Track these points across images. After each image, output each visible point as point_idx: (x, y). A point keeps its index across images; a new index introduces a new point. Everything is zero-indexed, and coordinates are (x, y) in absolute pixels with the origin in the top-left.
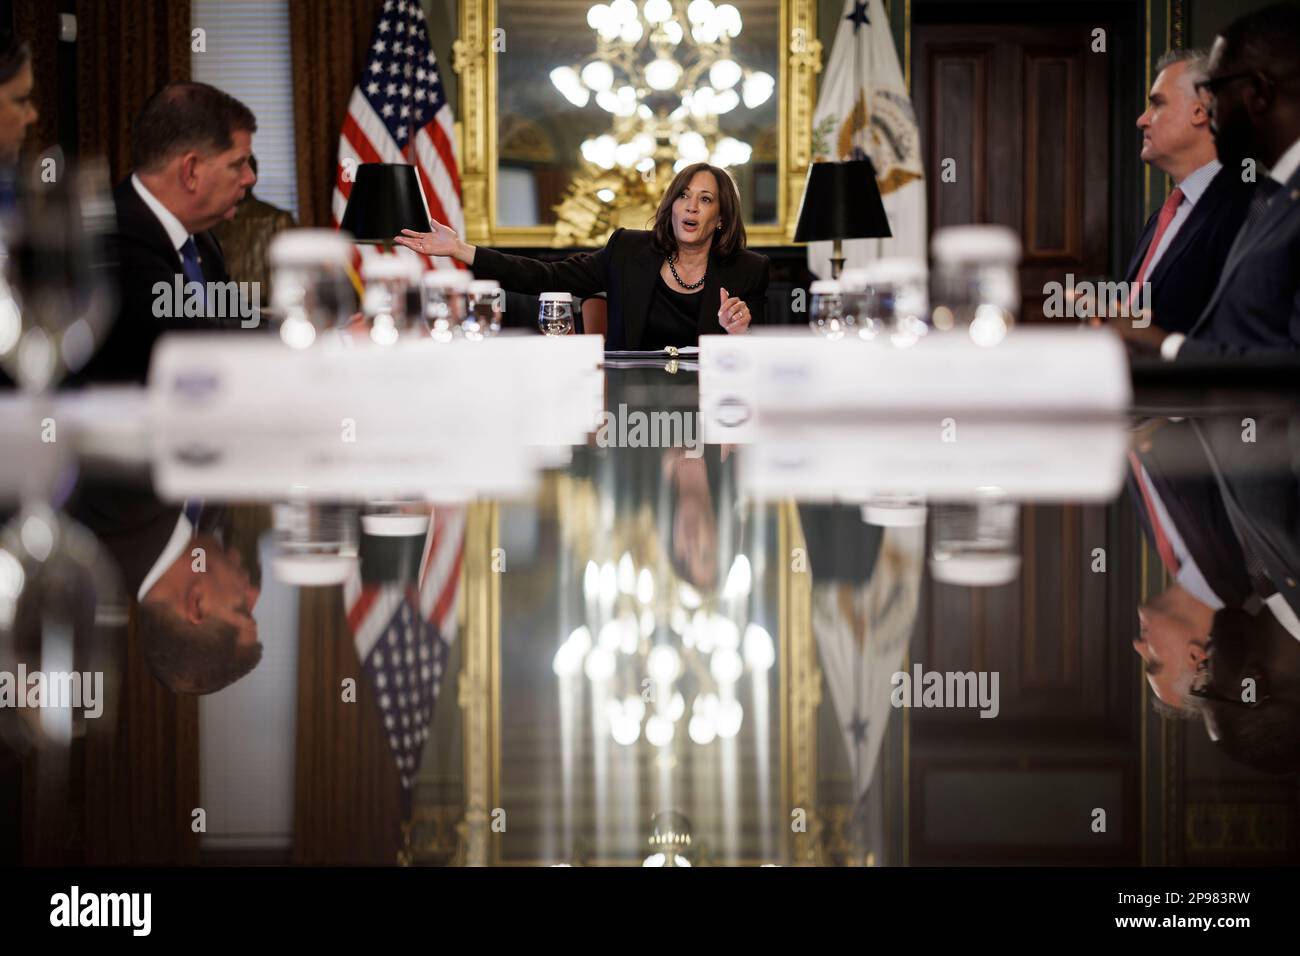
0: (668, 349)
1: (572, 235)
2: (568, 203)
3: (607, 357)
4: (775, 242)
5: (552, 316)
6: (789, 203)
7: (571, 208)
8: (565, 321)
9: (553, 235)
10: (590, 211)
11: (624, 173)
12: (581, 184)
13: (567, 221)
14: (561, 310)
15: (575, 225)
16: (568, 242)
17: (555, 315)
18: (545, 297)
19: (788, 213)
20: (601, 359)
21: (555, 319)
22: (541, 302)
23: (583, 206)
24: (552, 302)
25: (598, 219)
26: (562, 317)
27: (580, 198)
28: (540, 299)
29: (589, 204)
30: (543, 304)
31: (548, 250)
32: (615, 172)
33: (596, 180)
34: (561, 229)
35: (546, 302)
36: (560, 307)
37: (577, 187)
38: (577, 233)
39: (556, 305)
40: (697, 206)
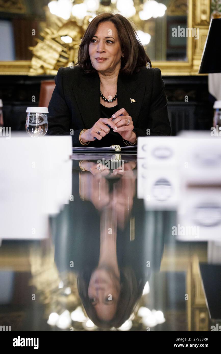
0: (113, 147)
1: (42, 67)
2: (40, 45)
3: (74, 152)
4: (185, 73)
5: (34, 123)
6: (195, 46)
7: (42, 48)
8: (43, 126)
9: (30, 67)
10: (55, 50)
11: (80, 24)
12: (50, 32)
13: (39, 58)
14: (41, 119)
15: (45, 61)
16: (40, 72)
17: (37, 122)
18: (30, 110)
19: (194, 53)
20: (71, 153)
21: (36, 125)
22: (27, 113)
23: (51, 47)
24: (35, 113)
25: (61, 56)
26: (42, 124)
27: (48, 41)
28: (27, 112)
29: (55, 45)
30: (29, 115)
31: (27, 78)
32: (72, 23)
33: (60, 28)
34: (35, 63)
35: (31, 113)
36: (40, 117)
37: (47, 33)
38: (46, 65)
39: (37, 115)
40: (104, 48)
